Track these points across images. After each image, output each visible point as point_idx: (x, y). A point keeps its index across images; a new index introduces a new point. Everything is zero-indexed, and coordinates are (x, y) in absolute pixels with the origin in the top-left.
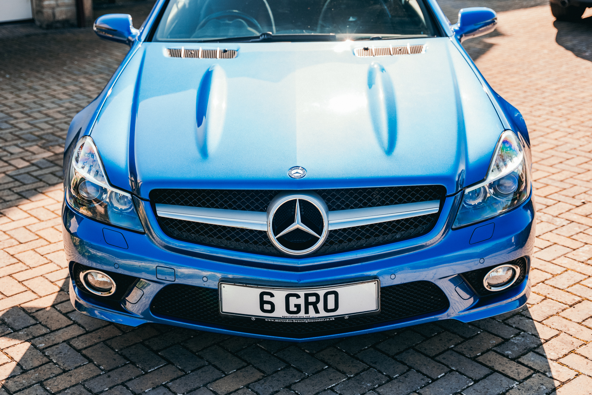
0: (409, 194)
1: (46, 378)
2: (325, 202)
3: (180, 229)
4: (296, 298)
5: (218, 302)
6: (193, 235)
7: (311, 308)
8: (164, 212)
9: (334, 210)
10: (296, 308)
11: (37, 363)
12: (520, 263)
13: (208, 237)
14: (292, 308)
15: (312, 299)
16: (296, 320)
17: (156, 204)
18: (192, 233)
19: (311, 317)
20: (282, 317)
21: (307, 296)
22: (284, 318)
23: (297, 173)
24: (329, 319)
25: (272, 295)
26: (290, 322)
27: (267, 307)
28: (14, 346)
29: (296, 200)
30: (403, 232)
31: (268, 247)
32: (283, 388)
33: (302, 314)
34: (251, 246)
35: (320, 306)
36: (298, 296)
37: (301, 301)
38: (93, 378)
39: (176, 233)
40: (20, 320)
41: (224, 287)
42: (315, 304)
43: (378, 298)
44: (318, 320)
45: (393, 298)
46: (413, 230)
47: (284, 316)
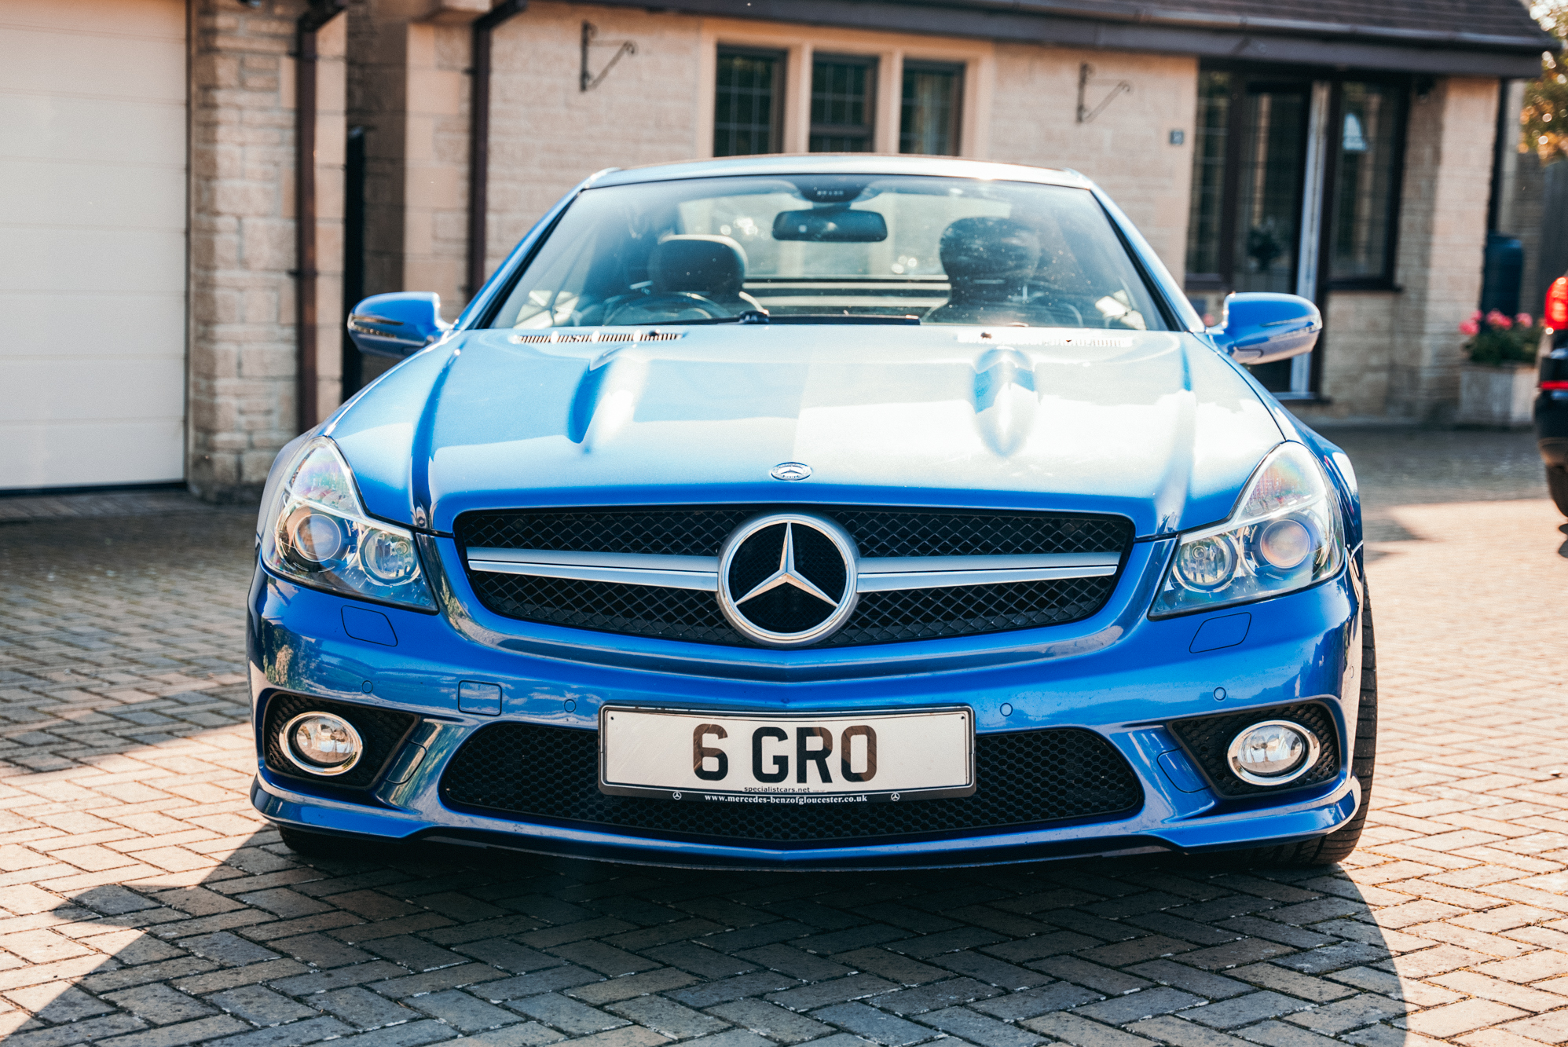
0: (1048, 535)
1: (177, 975)
2: (855, 539)
3: (519, 598)
4: (776, 739)
5: (597, 756)
6: (547, 609)
7: (812, 766)
8: (483, 561)
9: (872, 555)
10: (777, 766)
11: (157, 957)
12: (1321, 728)
13: (583, 611)
14: (768, 767)
15: (814, 744)
16: (776, 798)
17: (468, 548)
18: (544, 605)
19: (811, 791)
20: (744, 790)
21: (803, 734)
22: (749, 793)
23: (790, 471)
24: (855, 797)
25: (721, 733)
26: (763, 803)
27: (711, 764)
28: (104, 934)
29: (785, 524)
30: (1031, 614)
31: (717, 629)
32: (744, 998)
33: (790, 783)
34: (679, 627)
35: (834, 762)
36: (781, 735)
37: (789, 748)
38: (290, 977)
39: (510, 606)
40: (120, 901)
41: (612, 718)
42: (821, 757)
43: (970, 753)
44: (828, 800)
45: (1008, 768)
46: (1056, 610)
47: (748, 787)
